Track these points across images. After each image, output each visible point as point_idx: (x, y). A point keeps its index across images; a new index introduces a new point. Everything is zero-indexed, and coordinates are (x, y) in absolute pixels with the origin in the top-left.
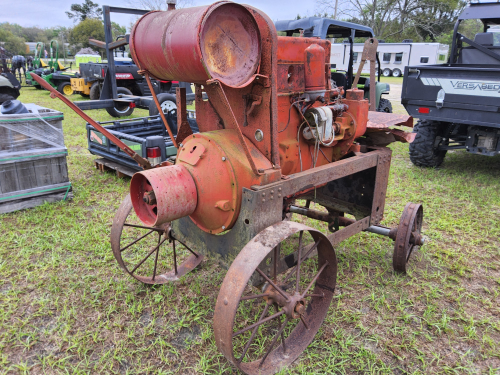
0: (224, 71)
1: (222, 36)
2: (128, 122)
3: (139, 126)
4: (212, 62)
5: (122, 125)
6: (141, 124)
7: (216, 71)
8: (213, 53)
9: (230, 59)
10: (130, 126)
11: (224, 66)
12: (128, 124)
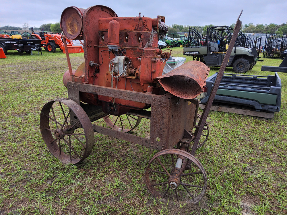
0: (74, 33)
1: (73, 20)
2: (241, 76)
3: (249, 80)
4: (69, 30)
5: (237, 77)
6: (251, 79)
7: (70, 33)
8: (70, 27)
9: (76, 29)
10: (243, 79)
11: (74, 31)
12: (241, 77)
